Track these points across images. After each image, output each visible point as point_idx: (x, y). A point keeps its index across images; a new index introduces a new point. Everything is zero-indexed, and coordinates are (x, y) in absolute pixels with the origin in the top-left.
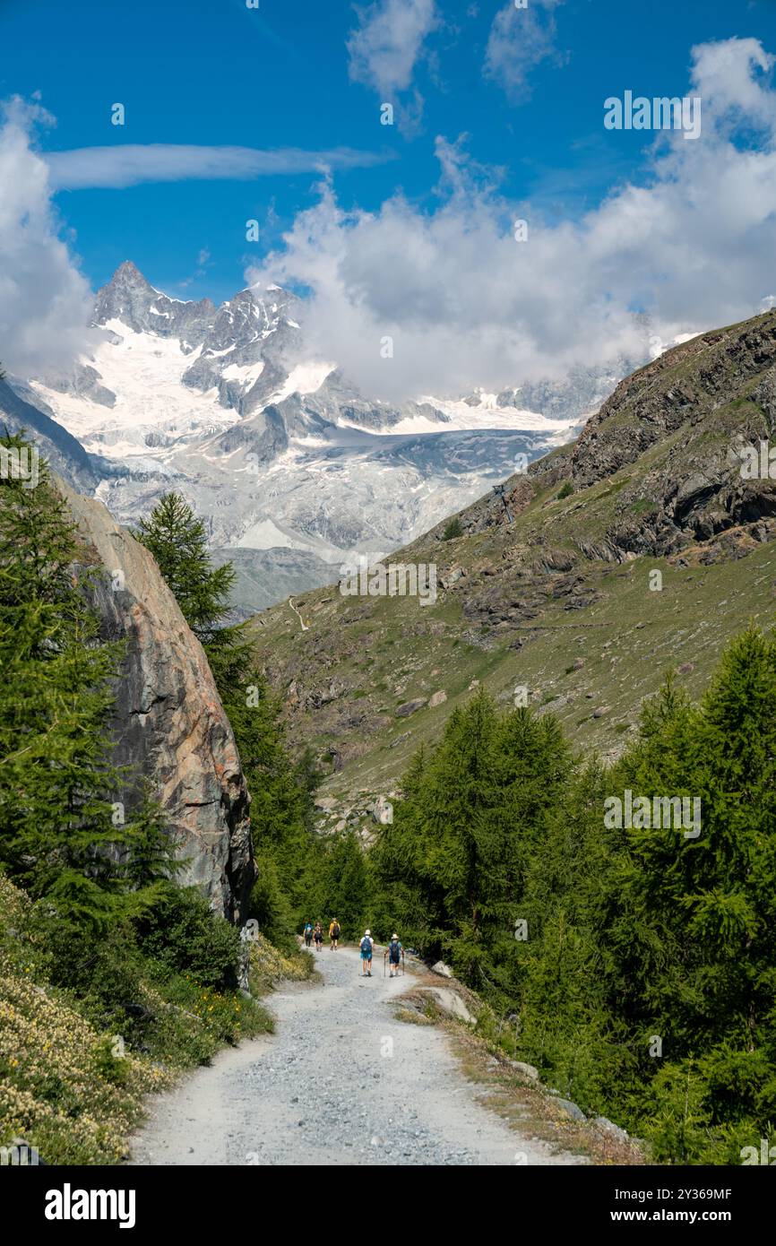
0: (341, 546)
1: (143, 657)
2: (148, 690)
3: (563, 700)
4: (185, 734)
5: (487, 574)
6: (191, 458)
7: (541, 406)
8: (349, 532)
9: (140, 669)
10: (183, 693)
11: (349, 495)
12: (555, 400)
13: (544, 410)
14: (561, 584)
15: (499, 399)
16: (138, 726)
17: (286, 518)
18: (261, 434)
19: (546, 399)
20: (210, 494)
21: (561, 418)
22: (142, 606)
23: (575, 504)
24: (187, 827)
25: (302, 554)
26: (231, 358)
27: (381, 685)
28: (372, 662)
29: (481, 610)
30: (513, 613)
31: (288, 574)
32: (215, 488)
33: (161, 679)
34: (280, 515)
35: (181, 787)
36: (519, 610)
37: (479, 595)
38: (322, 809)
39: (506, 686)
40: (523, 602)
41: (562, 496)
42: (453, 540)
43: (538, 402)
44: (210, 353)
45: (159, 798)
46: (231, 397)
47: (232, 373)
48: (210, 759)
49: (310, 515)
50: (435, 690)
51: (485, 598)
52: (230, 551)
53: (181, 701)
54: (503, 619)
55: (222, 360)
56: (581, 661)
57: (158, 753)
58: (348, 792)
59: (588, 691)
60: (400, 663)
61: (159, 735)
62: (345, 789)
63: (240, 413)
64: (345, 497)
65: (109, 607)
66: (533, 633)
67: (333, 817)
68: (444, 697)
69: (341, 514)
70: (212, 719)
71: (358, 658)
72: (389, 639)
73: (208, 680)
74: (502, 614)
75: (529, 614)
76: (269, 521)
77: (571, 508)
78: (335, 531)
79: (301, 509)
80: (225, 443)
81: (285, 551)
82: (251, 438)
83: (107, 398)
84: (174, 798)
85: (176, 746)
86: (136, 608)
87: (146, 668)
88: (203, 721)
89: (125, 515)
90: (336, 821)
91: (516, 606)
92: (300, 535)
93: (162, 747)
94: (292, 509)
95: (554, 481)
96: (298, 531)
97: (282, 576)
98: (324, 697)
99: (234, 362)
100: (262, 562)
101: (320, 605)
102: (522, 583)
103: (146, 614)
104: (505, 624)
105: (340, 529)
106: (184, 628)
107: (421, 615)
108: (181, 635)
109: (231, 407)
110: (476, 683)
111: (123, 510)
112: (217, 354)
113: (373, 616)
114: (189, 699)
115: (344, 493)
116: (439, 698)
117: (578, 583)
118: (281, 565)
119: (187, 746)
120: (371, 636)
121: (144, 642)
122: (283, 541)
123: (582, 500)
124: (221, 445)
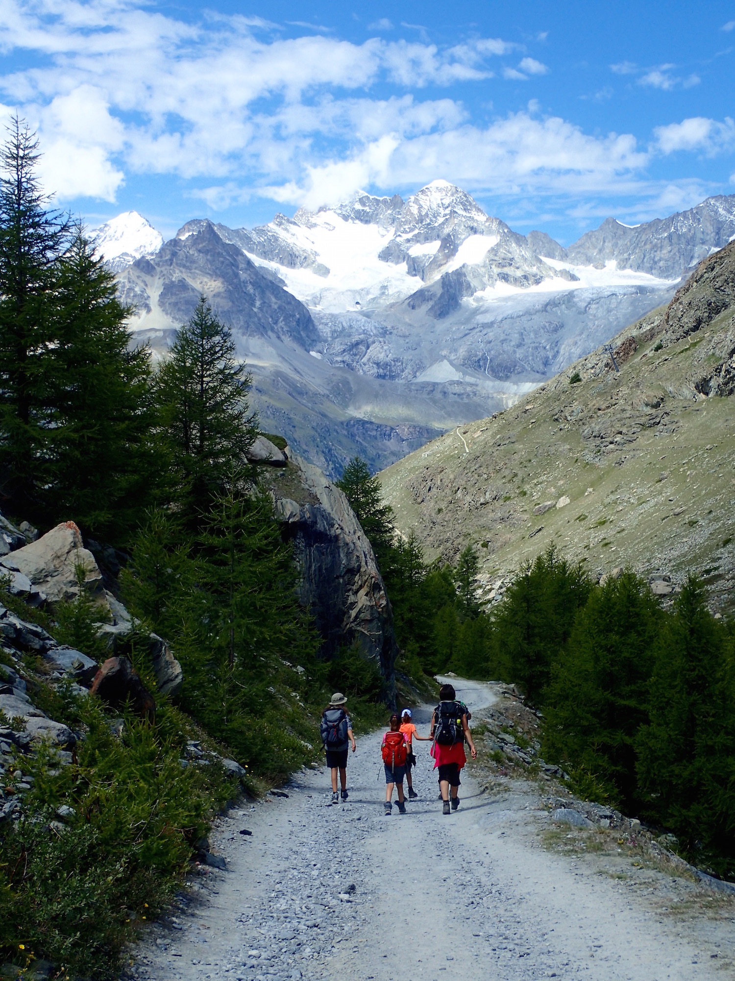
0: (500, 379)
1: (341, 550)
2: (343, 566)
3: (652, 503)
4: (361, 587)
5: (599, 410)
6: (388, 315)
7: (651, 268)
8: (506, 367)
9: (339, 556)
10: (360, 567)
11: (506, 340)
12: (661, 264)
13: (653, 271)
14: (652, 417)
15: (619, 263)
16: (339, 583)
17: (458, 358)
18: (438, 295)
19: (655, 263)
20: (401, 341)
21: (667, 277)
22: (339, 525)
23: (663, 357)
24: (363, 630)
25: (472, 385)
26: (416, 239)
27: (522, 491)
28: (516, 475)
29: (595, 437)
30: (618, 438)
31: (460, 401)
32: (405, 336)
33: (349, 560)
34: (452, 357)
35: (360, 612)
36: (622, 436)
37: (593, 425)
38: (480, 581)
39: (612, 492)
40: (624, 430)
41: (657, 349)
42: (575, 385)
43: (648, 265)
44: (400, 236)
45: (350, 617)
46: (416, 268)
47: (417, 250)
48: (373, 598)
49: (476, 356)
50: (560, 496)
51: (597, 428)
52: (416, 384)
53: (359, 571)
54: (611, 443)
55: (408, 241)
56: (666, 473)
57: (348, 596)
58: (498, 570)
59: (670, 496)
60: (537, 475)
61: (349, 587)
62: (496, 568)
63: (423, 279)
64: (503, 342)
65: (324, 526)
66: (632, 453)
67: (488, 587)
68: (568, 501)
69: (500, 354)
70: (373, 579)
71: (507, 472)
72: (528, 458)
73: (372, 559)
74: (610, 439)
75: (629, 439)
76: (445, 361)
77: (660, 360)
78: (495, 367)
79: (469, 351)
80: (412, 303)
81: (459, 383)
82: (431, 299)
83: (324, 271)
84: (356, 617)
85: (356, 593)
86: (337, 526)
87: (342, 555)
88: (369, 580)
89: (339, 359)
90: (490, 590)
91: (621, 433)
92: (469, 371)
93: (351, 593)
94: (462, 352)
95: (652, 337)
96: (467, 368)
97: (456, 402)
98: (482, 500)
99: (418, 241)
100: (440, 392)
101: (479, 433)
102: (625, 416)
103: (342, 529)
104: (612, 446)
105: (499, 365)
106: (360, 533)
107: (552, 440)
108: (359, 537)
109: (415, 275)
110: (591, 490)
111: (337, 355)
112: (406, 236)
113: (517, 441)
114: (362, 570)
115: (502, 338)
116: (563, 501)
117: (665, 415)
118: (455, 394)
119: (362, 592)
120: (516, 456)
121: (341, 544)
122: (456, 376)
123: (669, 354)
124: (409, 304)
